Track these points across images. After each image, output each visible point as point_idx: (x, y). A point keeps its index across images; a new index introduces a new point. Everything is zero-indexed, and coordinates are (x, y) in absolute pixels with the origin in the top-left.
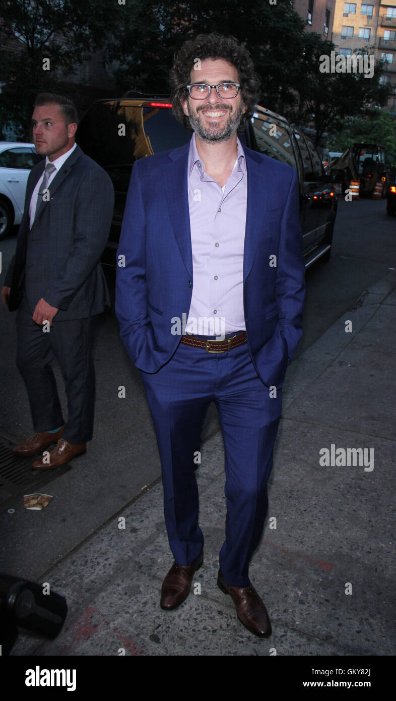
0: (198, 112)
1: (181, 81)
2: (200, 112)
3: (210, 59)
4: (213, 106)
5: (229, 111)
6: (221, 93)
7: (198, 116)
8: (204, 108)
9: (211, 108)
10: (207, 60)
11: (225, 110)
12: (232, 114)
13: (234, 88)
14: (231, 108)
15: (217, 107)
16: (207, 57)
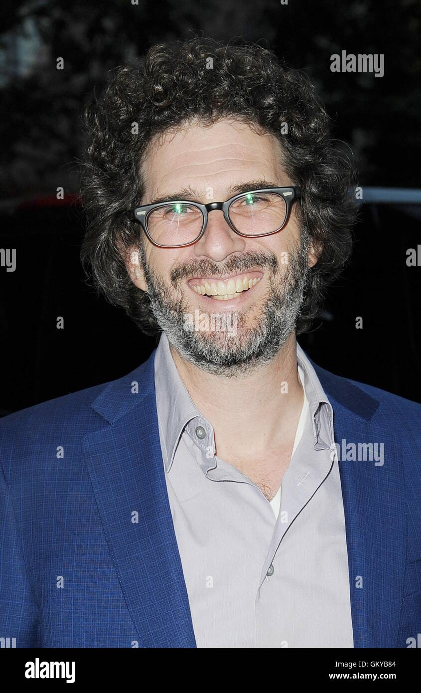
0: (175, 286)
1: (114, 192)
2: (182, 283)
3: (195, 119)
4: (221, 265)
5: (266, 269)
6: (238, 222)
7: (175, 296)
8: (193, 270)
9: (215, 269)
10: (185, 124)
11: (257, 268)
12: (277, 278)
13: (276, 200)
14: (274, 262)
15: (233, 264)
16: (187, 116)
